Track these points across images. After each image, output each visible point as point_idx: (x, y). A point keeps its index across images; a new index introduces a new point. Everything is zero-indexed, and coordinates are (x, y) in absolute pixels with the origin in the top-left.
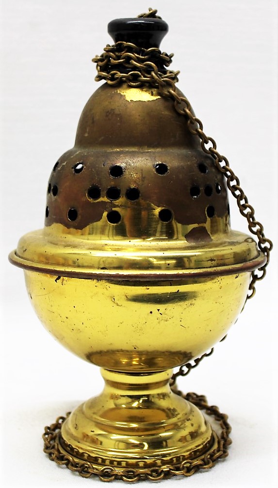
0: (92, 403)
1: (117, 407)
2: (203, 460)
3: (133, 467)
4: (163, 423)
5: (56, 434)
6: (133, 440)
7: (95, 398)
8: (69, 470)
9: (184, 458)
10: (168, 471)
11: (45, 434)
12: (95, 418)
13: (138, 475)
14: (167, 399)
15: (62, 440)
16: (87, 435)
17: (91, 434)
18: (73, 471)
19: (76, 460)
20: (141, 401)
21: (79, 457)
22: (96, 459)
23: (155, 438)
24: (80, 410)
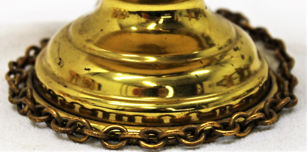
0: (83, 24)
1: (124, 30)
2: (262, 111)
3: (154, 125)
4: (195, 56)
5: (27, 73)
6: (149, 83)
7: (88, 16)
8: (51, 131)
9: (233, 110)
10: (211, 131)
11: (9, 74)
12: (90, 48)
13: (165, 138)
14: (201, 19)
15: (36, 83)
16: (77, 75)
17: (83, 72)
18: (58, 133)
19: (63, 115)
20: (161, 21)
21: (66, 109)
22: (94, 112)
23: (184, 79)
24: (63, 37)
